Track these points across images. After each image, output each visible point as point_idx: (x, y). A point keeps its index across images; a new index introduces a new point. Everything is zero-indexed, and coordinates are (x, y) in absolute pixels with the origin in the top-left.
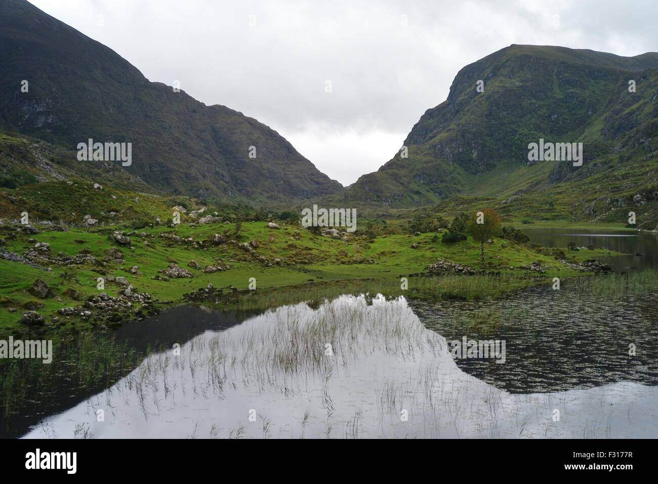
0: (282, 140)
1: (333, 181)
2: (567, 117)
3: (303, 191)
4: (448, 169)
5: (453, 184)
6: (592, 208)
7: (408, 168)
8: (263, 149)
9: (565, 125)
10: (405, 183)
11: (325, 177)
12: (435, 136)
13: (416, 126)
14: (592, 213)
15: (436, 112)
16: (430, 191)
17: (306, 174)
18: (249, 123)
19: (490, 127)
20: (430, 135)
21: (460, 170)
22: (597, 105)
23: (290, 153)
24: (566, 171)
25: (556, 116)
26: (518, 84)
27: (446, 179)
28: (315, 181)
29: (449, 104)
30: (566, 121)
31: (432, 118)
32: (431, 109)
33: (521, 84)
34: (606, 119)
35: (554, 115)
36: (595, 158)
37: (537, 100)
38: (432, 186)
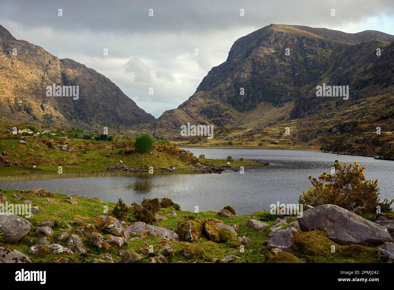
0: (113, 85)
1: (148, 114)
2: (305, 75)
3: (127, 120)
4: (224, 108)
5: (227, 118)
6: (305, 136)
7: (197, 107)
8: (99, 91)
9: (304, 80)
10: (195, 117)
11: (143, 111)
12: (216, 86)
13: (205, 78)
14: (305, 139)
15: (219, 69)
16: (212, 122)
17: (129, 109)
18: (90, 72)
19: (253, 81)
20: (214, 84)
21: (232, 108)
22: (326, 67)
23: (119, 94)
24: (300, 111)
25: (298, 74)
26: (273, 51)
27: (223, 114)
28: (135, 114)
29: (228, 64)
30: (305, 77)
31: (216, 73)
32: (215, 67)
33: (275, 52)
34: (332, 76)
35: (297, 73)
36: (320, 103)
37: (285, 62)
38: (213, 119)
